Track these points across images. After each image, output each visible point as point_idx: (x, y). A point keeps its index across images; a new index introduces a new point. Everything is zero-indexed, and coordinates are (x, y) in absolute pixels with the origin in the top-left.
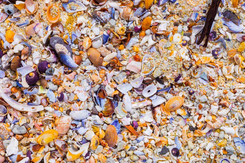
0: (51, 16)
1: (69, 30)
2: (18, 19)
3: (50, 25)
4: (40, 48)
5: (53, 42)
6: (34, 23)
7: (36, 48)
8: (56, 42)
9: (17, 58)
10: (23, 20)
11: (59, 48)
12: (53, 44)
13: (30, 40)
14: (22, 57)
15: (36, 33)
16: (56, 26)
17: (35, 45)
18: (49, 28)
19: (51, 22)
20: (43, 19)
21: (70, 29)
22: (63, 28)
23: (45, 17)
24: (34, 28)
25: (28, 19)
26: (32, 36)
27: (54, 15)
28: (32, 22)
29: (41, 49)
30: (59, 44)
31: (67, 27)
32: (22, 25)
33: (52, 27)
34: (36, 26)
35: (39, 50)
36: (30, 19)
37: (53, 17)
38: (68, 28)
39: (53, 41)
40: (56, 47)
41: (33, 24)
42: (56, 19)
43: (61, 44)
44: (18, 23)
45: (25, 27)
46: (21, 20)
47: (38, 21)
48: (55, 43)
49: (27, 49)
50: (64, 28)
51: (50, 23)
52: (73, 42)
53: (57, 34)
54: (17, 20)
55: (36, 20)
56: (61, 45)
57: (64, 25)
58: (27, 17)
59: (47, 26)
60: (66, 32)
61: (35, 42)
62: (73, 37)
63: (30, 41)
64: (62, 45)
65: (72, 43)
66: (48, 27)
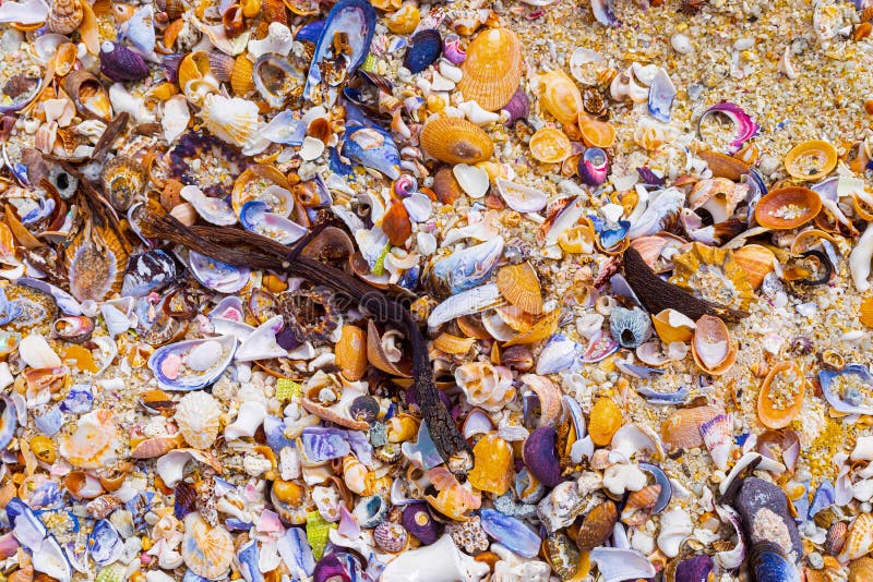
0: (768, 401)
1: (816, 470)
2: (655, 372)
3: (759, 431)
4: (702, 502)
5: (754, 498)
6: (705, 405)
7: (685, 497)
8: (763, 502)
9: (609, 510)
10: (668, 384)
11: (767, 524)
12: (752, 504)
13: (674, 462)
14: (627, 515)
15: (703, 446)
16: (775, 441)
17: (684, 485)
18: (751, 443)
19: (763, 420)
20: (739, 403)
21: (818, 468)
22: (799, 454)
23: (748, 399)
24: (704, 428)
25: (689, 386)
26: (686, 450)
27: (779, 401)
28: (699, 402)
29: (699, 506)
30: (769, 513)
31: (813, 457)
32: (658, 397)
33: (761, 440)
34: (711, 422)
35: (692, 508)
36: (694, 386)
37: (775, 406)
38: (816, 463)
39: (754, 494)
40: (756, 520)
41: (700, 409)
42: (782, 417)
43: (777, 512)
44: (649, 388)
45: (665, 410)
46: (662, 380)
47: (721, 402)
48: (759, 505)
49: (656, 492)
50: (800, 458)
51: (760, 424)
52: (812, 515)
53: (769, 472)
54: (647, 376)
55: (714, 397)
56: (775, 516)
57: (804, 448)
58: (687, 378)
59: (745, 431)
60: (805, 473)
61: (689, 476)
62: (819, 497)
63: (672, 467)
64: (780, 519)
65: (809, 518)
66: (746, 436)
